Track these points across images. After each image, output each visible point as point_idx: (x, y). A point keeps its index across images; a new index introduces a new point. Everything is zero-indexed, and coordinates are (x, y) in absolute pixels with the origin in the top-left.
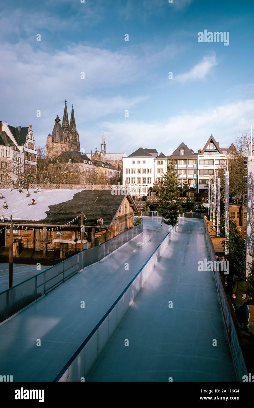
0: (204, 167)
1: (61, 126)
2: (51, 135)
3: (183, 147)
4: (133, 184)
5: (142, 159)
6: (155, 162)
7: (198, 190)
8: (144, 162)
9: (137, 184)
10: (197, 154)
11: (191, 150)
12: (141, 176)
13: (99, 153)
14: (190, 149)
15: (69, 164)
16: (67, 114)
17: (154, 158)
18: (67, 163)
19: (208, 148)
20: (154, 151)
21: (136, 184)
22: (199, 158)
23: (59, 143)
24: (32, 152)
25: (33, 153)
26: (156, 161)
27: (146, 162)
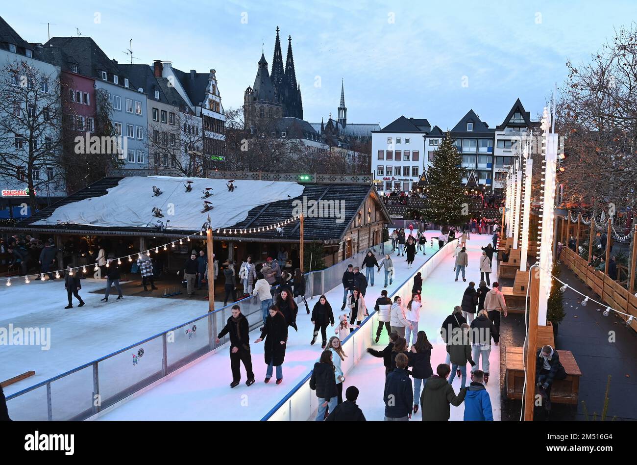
0: (504, 151)
1: (270, 74)
2: (251, 89)
3: (471, 117)
4: (389, 177)
5: (403, 136)
6: (425, 140)
7: (493, 189)
8: (407, 141)
9: (395, 177)
10: (494, 130)
11: (483, 123)
12: (402, 164)
13: (335, 123)
14: (482, 121)
15: (282, 140)
16: (280, 53)
17: (424, 134)
18: (279, 138)
19: (511, 121)
20: (424, 123)
21: (393, 178)
22: (497, 138)
23: (266, 103)
24: (216, 116)
25: (219, 118)
26: (427, 139)
27: (410, 141)
